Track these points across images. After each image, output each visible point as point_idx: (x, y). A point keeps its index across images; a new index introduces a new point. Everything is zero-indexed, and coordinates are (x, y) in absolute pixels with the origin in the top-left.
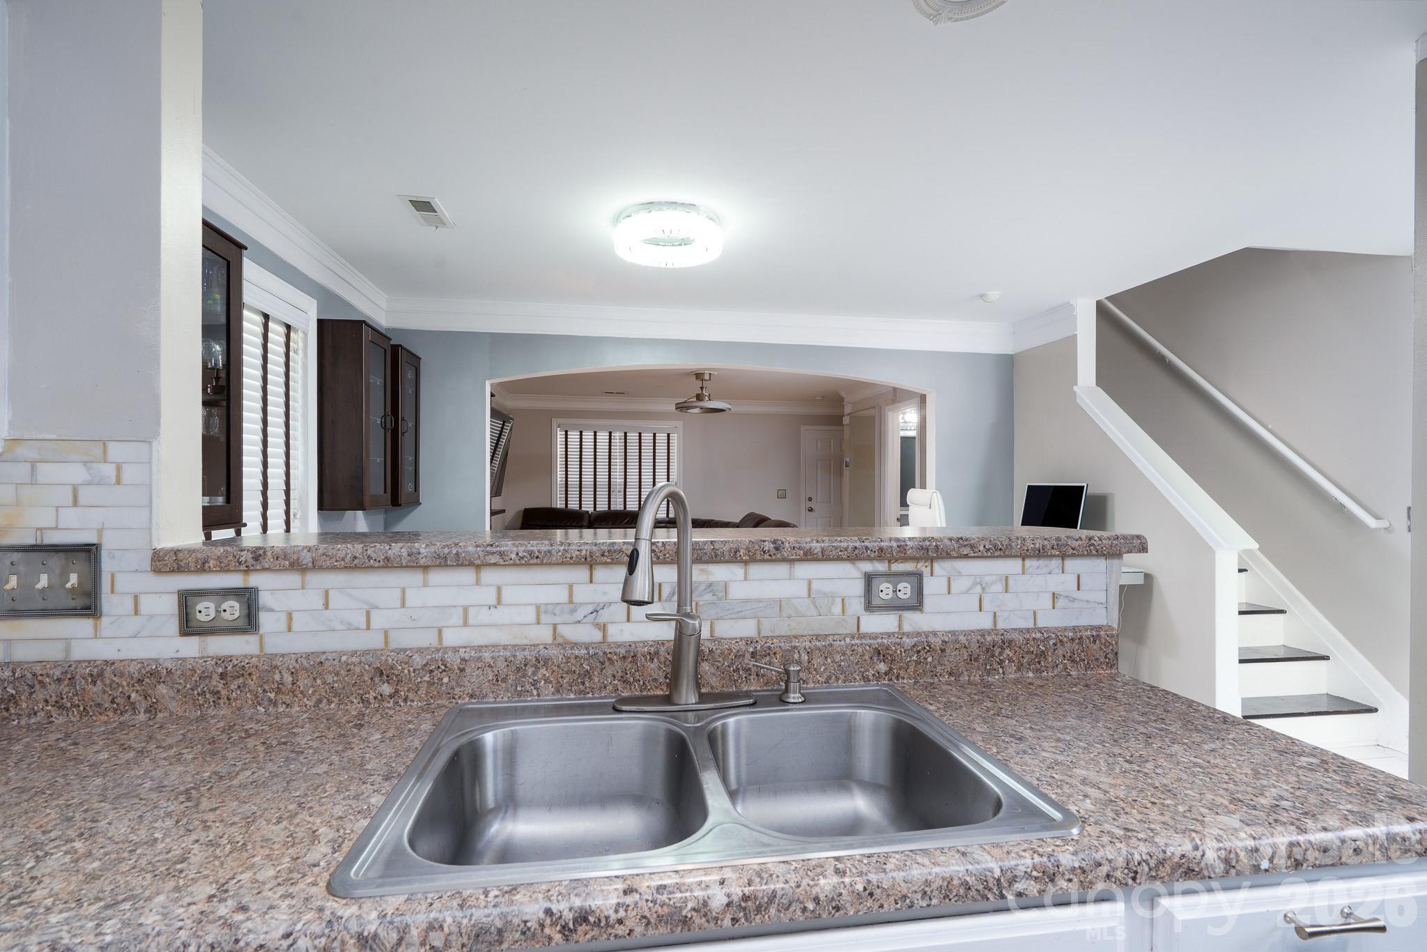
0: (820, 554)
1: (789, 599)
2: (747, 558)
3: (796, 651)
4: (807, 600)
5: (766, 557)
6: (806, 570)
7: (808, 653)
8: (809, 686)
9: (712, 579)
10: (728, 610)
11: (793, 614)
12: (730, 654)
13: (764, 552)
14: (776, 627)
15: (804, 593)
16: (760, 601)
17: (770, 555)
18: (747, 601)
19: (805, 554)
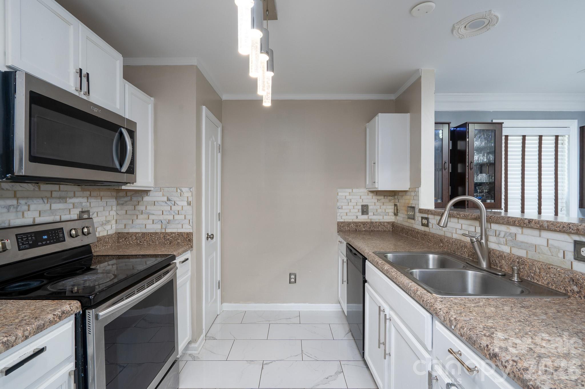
0: (547, 227)
1: (539, 245)
2: (518, 225)
3: (534, 267)
4: (547, 248)
5: (525, 225)
6: (546, 234)
7: (539, 269)
8: (539, 283)
9: (511, 231)
10: (516, 244)
11: (540, 252)
12: (510, 260)
13: (524, 223)
14: (532, 255)
15: (546, 244)
16: (527, 243)
17: (526, 225)
18: (522, 242)
19: (540, 226)
